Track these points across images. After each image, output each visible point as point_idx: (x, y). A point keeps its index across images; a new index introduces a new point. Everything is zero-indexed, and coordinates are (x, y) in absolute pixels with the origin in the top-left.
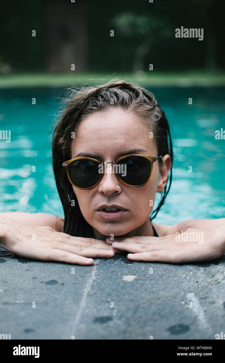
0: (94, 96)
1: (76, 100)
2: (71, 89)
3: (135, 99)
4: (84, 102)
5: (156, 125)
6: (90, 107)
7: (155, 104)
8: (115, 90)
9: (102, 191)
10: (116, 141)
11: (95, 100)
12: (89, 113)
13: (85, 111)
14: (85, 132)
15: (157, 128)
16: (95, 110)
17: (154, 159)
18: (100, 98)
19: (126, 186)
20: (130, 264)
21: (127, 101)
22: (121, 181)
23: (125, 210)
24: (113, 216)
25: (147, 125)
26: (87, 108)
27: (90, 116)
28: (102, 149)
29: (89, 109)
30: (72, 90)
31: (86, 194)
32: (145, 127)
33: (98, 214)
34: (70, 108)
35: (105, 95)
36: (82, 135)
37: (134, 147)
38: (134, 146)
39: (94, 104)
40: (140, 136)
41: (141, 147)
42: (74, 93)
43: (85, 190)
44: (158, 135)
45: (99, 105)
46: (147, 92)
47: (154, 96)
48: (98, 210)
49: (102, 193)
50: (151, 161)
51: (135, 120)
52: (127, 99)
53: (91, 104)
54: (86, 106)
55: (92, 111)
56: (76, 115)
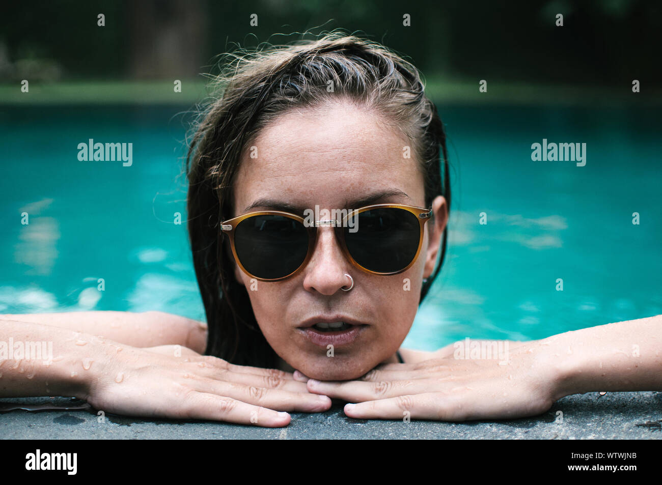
0: (288, 73)
1: (244, 81)
2: (235, 56)
3: (379, 79)
4: (265, 86)
5: (423, 135)
6: (280, 98)
7: (421, 89)
8: (335, 57)
9: (311, 286)
10: (343, 174)
11: (291, 82)
12: (278, 110)
13: (269, 106)
14: (271, 154)
15: (425, 143)
16: (293, 103)
17: (426, 213)
18: (304, 77)
19: (363, 273)
20: (359, 424)
21: (364, 83)
22: (354, 262)
23: (363, 325)
24: (338, 340)
25: (405, 136)
26: (273, 100)
27: (280, 117)
28: (311, 193)
29: (278, 102)
30: (238, 58)
31: (273, 290)
32: (402, 141)
33: (302, 336)
34: (233, 98)
35: (314, 71)
36: (264, 160)
37: (380, 187)
38: (380, 185)
39: (289, 90)
40: (393, 162)
41: (395, 187)
42: (243, 63)
43: (272, 283)
44: (427, 157)
45: (302, 93)
46: (402, 62)
47: (419, 73)
48: (303, 327)
49: (312, 291)
50: (419, 220)
51: (382, 125)
52: (363, 80)
53: (282, 91)
54: (271, 96)
55: (284, 107)
56: (248, 113)
